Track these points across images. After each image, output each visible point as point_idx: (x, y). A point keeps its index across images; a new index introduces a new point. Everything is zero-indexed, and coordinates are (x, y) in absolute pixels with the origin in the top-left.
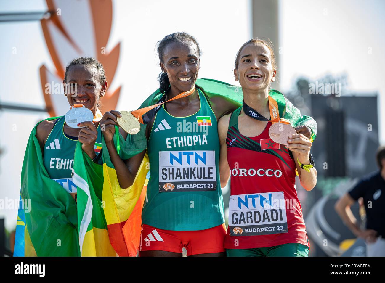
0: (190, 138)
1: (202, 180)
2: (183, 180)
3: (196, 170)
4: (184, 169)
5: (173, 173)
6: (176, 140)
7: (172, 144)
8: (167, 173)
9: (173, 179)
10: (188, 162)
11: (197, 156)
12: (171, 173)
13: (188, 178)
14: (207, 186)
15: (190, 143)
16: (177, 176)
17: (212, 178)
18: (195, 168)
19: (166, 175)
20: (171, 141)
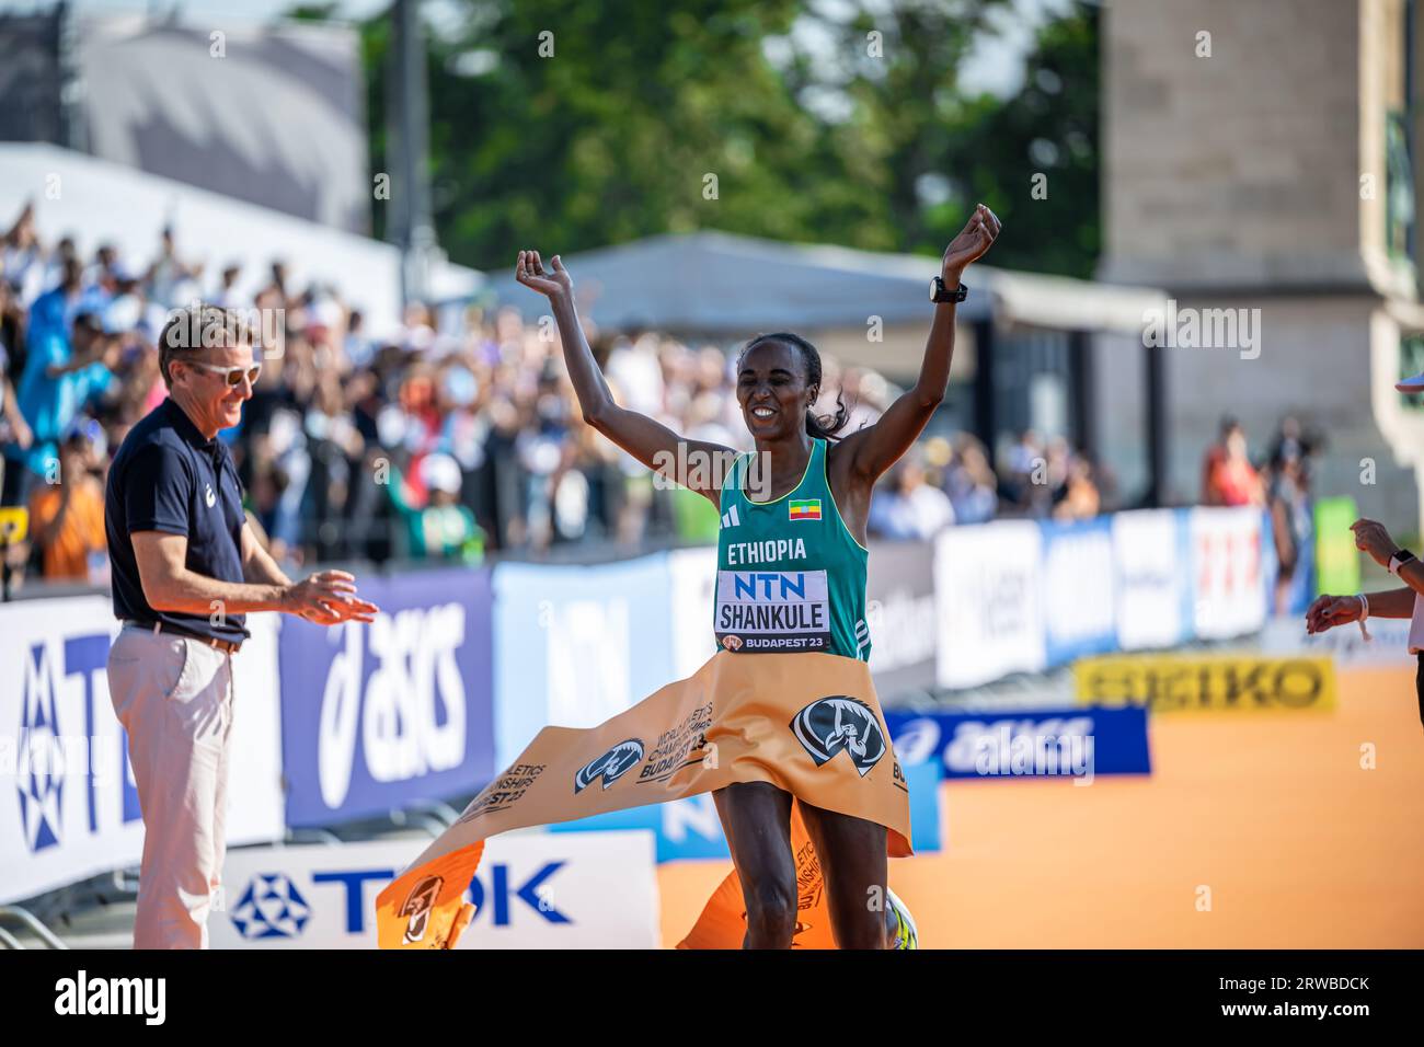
0: (770, 547)
1: (798, 630)
2: (757, 631)
3: (783, 610)
4: (759, 608)
5: (740, 616)
6: (745, 549)
7: (736, 558)
8: (731, 614)
9: (740, 627)
10: (768, 594)
11: (785, 583)
12: (738, 616)
13: (767, 627)
14: (808, 643)
15: (771, 556)
16: (747, 622)
17: (820, 625)
18: (780, 608)
19: (728, 618)
20: (736, 550)
